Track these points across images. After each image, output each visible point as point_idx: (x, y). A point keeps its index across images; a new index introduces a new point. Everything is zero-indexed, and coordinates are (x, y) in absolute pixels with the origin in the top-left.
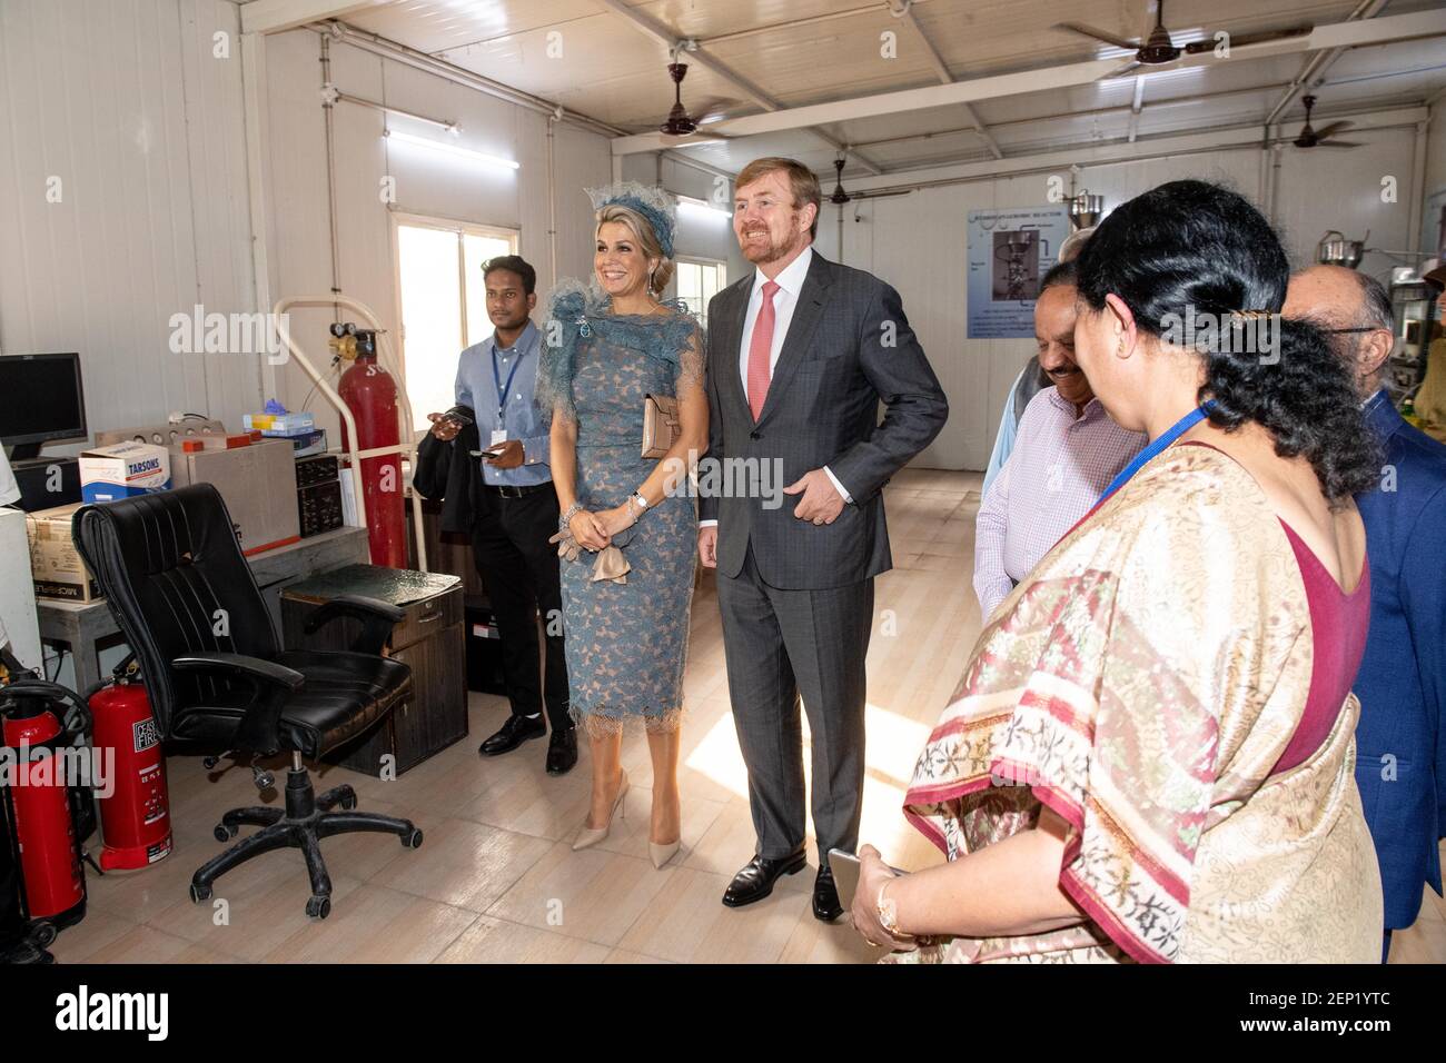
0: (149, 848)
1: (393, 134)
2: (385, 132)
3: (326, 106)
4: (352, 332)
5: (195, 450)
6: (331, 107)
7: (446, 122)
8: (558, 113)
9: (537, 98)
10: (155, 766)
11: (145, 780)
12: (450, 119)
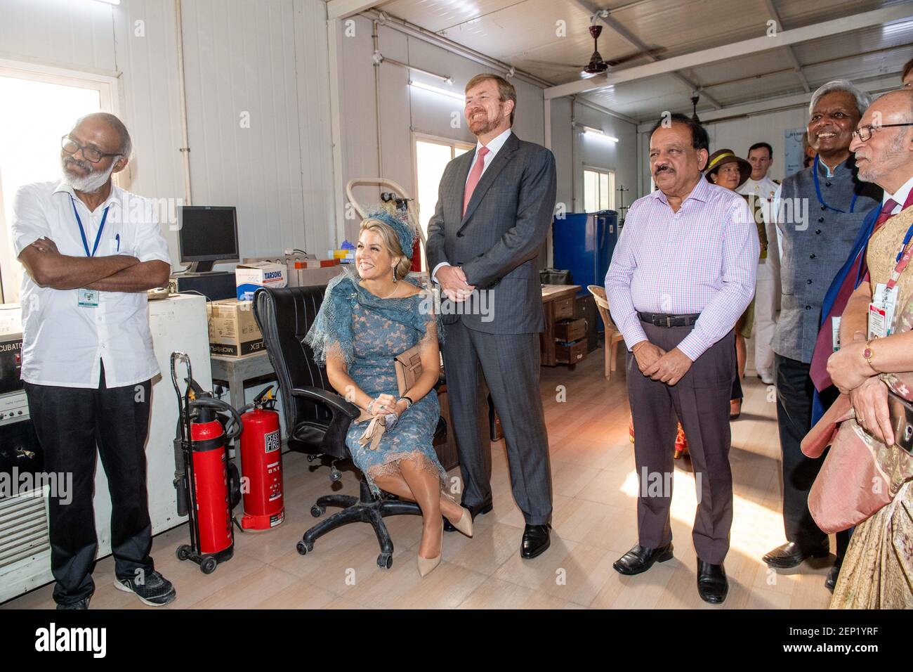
0: (271, 517)
1: (415, 83)
2: (409, 82)
3: (375, 65)
4: (393, 198)
5: (302, 268)
6: (379, 65)
7: (445, 77)
8: (512, 71)
9: (499, 61)
10: (277, 463)
11: (270, 471)
12: (448, 75)
